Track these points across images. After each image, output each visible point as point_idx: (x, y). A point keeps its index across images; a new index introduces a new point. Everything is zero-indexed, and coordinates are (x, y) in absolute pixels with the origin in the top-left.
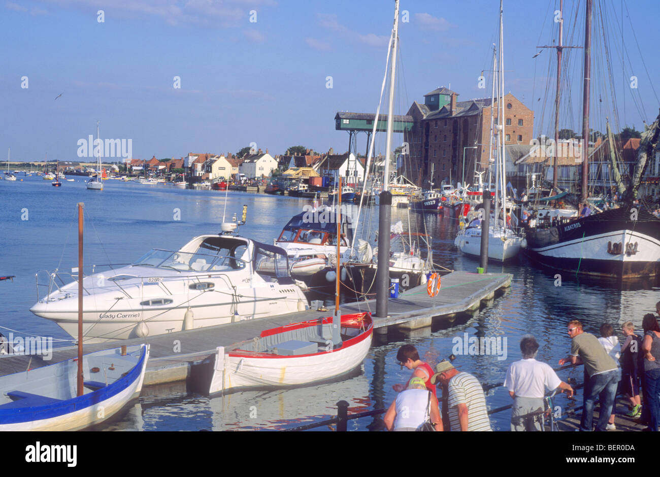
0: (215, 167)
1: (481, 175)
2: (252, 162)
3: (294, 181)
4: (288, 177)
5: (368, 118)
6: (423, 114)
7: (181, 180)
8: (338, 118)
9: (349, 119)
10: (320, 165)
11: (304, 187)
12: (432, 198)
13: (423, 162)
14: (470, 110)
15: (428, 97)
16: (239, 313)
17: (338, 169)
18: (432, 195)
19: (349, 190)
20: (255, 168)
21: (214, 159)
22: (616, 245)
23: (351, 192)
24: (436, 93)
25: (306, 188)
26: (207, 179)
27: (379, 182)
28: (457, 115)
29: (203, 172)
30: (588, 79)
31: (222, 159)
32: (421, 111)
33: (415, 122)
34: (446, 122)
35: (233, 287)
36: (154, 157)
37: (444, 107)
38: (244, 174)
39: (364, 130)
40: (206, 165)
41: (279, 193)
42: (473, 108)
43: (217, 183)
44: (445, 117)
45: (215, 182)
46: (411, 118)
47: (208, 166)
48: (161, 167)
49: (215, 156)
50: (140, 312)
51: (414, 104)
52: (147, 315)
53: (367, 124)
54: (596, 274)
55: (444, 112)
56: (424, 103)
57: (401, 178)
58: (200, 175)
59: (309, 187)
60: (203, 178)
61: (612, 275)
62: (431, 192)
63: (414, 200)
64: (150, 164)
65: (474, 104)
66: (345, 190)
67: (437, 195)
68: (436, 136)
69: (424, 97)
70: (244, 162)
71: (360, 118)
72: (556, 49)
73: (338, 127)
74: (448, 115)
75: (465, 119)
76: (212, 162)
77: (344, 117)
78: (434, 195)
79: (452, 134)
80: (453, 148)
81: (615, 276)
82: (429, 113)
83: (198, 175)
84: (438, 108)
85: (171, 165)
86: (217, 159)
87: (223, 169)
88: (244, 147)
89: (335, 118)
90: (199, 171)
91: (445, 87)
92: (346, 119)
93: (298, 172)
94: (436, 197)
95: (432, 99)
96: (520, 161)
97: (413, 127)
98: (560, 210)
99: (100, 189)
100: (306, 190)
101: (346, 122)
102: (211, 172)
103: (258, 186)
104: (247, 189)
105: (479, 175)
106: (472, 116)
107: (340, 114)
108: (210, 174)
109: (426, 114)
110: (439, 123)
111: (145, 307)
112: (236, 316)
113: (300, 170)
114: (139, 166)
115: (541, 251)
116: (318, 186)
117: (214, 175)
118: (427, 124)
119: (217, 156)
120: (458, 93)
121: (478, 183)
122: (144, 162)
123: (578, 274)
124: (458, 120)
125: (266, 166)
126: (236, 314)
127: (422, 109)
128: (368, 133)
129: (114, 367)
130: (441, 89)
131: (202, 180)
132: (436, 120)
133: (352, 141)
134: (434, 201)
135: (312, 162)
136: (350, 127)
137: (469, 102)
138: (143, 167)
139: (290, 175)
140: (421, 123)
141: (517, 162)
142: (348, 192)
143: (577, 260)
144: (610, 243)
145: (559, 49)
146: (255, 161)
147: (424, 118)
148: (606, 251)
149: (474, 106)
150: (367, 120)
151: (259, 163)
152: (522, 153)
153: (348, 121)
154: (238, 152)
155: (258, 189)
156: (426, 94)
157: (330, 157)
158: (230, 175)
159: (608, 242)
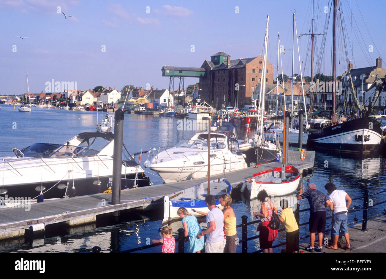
0: (84, 97)
1: (255, 101)
2: (105, 94)
3: (135, 105)
4: (132, 103)
5: (180, 70)
6: (211, 67)
7: (66, 106)
8: (163, 70)
9: (170, 70)
10: (147, 96)
11: (143, 109)
12: (225, 114)
13: (211, 94)
14: (238, 64)
15: (213, 58)
16: (226, 168)
17: (159, 98)
18: (225, 112)
19: (171, 110)
20: (108, 98)
21: (83, 93)
22: (359, 136)
23: (172, 111)
24: (218, 55)
25: (144, 109)
26: (80, 105)
27: (190, 106)
28: (230, 67)
29: (77, 101)
30: (335, 52)
31: (88, 92)
32: (210, 65)
33: (206, 72)
34: (224, 71)
35: (224, 156)
36: (42, 92)
37: (223, 63)
38: (101, 102)
39: (178, 76)
40: (78, 97)
41: (127, 112)
42: (240, 63)
43: (88, 107)
44: (224, 69)
45: (87, 107)
46: (203, 69)
47: (79, 97)
48: (47, 98)
49: (83, 91)
50: (193, 168)
51: (205, 61)
52: (196, 169)
53: (180, 73)
54: (349, 151)
55: (223, 66)
56: (210, 61)
57: (204, 103)
58: (75, 103)
59: (146, 109)
60: (77, 104)
61: (357, 151)
62: (224, 111)
63: (214, 115)
64: (40, 96)
65: (240, 61)
66: (169, 110)
67: (227, 113)
68: (219, 79)
69: (211, 58)
70: (101, 95)
71: (176, 69)
72: (310, 35)
73: (164, 75)
74: (226, 68)
75: (236, 70)
76: (82, 95)
77: (167, 69)
78: (226, 113)
79: (228, 78)
80: (229, 86)
81: (359, 152)
82: (214, 66)
83: (74, 103)
84: (219, 64)
85: (54, 97)
86: (85, 93)
87: (89, 99)
88: (97, 86)
89: (162, 70)
90: (74, 100)
91: (222, 51)
92: (168, 70)
93: (137, 100)
94: (226, 114)
95: (216, 59)
96: (268, 93)
97: (205, 74)
98: (316, 120)
99: (29, 112)
100: (144, 111)
101: (168, 72)
102: (81, 100)
103: (113, 109)
104: (108, 110)
105: (254, 101)
106: (240, 68)
107: (164, 67)
108: (81, 102)
109: (212, 67)
110: (220, 72)
111: (196, 165)
112: (225, 170)
113: (138, 99)
114: (32, 97)
115: (316, 140)
116: (150, 108)
117: (83, 102)
118: (213, 72)
119: (85, 91)
120: (230, 55)
121: (254, 105)
122: (36, 95)
123: (340, 151)
124: (232, 70)
125: (114, 97)
126: (225, 169)
127: (210, 64)
128: (180, 78)
129: (217, 187)
130: (220, 53)
131: (77, 105)
132: (218, 70)
133: (171, 82)
134: (226, 116)
135: (143, 95)
136: (170, 75)
137: (237, 60)
138: (36, 98)
139: (133, 102)
140: (209, 72)
141: (267, 94)
142: (171, 111)
143: (339, 144)
144: (356, 135)
145: (313, 35)
146: (108, 94)
147: (212, 69)
148: (354, 139)
149: (240, 62)
150: (180, 71)
151: (110, 95)
152: (269, 89)
153: (169, 71)
154: (94, 89)
155: (114, 110)
156: (211, 56)
157: (153, 91)
158: (93, 102)
159: (355, 135)
